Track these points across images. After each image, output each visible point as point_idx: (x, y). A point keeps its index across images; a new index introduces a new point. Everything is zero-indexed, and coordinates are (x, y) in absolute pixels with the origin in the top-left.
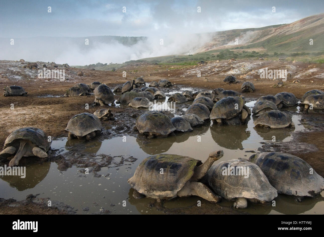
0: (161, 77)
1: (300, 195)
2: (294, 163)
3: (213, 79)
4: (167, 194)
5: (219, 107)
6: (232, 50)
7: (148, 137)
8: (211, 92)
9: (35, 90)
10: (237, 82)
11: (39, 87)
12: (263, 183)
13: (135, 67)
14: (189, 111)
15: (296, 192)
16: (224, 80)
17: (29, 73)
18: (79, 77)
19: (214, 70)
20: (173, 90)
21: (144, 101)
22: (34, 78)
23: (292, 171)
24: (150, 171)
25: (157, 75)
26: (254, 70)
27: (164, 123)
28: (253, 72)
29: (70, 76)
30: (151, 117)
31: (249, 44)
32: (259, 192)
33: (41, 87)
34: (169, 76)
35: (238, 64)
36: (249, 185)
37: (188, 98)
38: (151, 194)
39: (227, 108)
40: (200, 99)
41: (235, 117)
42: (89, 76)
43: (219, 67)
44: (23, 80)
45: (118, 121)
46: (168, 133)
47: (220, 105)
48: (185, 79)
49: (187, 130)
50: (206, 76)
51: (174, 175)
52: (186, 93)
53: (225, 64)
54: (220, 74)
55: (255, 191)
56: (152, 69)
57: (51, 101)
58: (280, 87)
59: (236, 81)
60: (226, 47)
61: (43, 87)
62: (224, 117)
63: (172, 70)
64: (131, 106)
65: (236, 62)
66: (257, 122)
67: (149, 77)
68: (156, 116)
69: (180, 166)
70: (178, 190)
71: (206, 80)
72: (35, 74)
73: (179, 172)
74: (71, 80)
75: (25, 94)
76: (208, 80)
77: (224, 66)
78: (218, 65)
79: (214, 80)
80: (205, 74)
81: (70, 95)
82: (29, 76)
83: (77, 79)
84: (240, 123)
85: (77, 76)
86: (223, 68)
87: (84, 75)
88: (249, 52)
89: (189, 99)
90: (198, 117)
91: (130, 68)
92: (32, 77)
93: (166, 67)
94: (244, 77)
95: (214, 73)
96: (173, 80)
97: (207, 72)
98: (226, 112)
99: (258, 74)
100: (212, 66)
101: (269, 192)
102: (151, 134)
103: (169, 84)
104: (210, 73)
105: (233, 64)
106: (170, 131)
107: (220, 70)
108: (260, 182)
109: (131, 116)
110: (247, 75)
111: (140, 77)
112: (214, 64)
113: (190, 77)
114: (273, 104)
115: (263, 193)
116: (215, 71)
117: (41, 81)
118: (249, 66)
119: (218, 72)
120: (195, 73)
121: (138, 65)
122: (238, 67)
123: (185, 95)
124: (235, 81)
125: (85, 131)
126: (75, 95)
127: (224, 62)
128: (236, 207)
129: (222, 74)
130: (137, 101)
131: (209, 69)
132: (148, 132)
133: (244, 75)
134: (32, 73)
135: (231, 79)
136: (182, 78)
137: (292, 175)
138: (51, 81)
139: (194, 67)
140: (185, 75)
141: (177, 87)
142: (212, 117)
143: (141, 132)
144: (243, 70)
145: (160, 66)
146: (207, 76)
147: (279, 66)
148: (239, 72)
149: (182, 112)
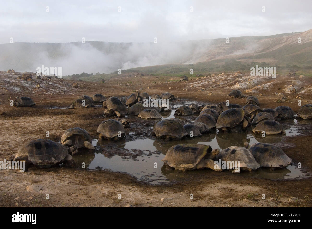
0: (162, 90)
1: (274, 167)
2: (272, 148)
3: (217, 93)
4: (190, 166)
5: (224, 117)
6: (239, 60)
7: (165, 140)
8: (217, 105)
9: (39, 101)
10: (242, 97)
11: (41, 99)
12: (251, 159)
13: (128, 78)
14: (198, 120)
15: (272, 165)
16: (229, 94)
17: (26, 84)
18: (74, 89)
19: (218, 83)
20: (178, 103)
21: (153, 112)
22: (31, 90)
23: (270, 153)
24: (178, 152)
25: (156, 87)
26: (260, 85)
27: (179, 128)
28: (259, 86)
29: (65, 88)
30: (167, 123)
31: (259, 53)
32: (248, 164)
33: (42, 99)
34: (171, 90)
35: (244, 78)
36: (242, 159)
37: (194, 110)
38: (179, 167)
39: (231, 118)
40: (207, 111)
41: (238, 126)
42: (84, 88)
43: (224, 80)
44: (21, 92)
45: (134, 129)
46: (182, 137)
47: (225, 115)
48: (188, 93)
49: (197, 135)
50: (210, 90)
51: (194, 154)
52: (192, 106)
53: (231, 77)
54: (225, 88)
55: (246, 163)
56: (147, 80)
57: (62, 112)
58: (283, 102)
59: (242, 95)
60: (232, 56)
61: (45, 99)
62: (229, 126)
63: (172, 82)
64: (141, 118)
65: (242, 75)
66: (256, 130)
67: (148, 90)
68: (172, 122)
69: (198, 148)
70: (197, 163)
71: (211, 94)
72: (31, 85)
73: (197, 152)
74: (67, 92)
75: (34, 105)
76: (213, 94)
77: (229, 79)
78: (224, 78)
79: (219, 94)
80: (209, 87)
81: (76, 107)
82: (27, 88)
83: (73, 91)
84: (242, 131)
85: (72, 88)
86: (229, 81)
87: (78, 87)
88: (258, 63)
89: (195, 112)
90: (205, 125)
91: (122, 79)
92: (29, 88)
93: (164, 78)
94: (250, 92)
95: (219, 87)
96: (175, 93)
97: (211, 85)
98: (230, 121)
99: (264, 89)
100: (216, 79)
101: (254, 164)
102: (168, 137)
103: (172, 98)
104: (215, 87)
105: (239, 78)
106: (184, 135)
107: (226, 84)
108: (249, 158)
109: (144, 125)
110: (253, 90)
111: (138, 90)
112: (219, 77)
113: (193, 90)
114: (270, 116)
115: (250, 165)
116: (220, 84)
117: (39, 93)
118: (256, 80)
119: (223, 85)
120: (198, 86)
121: (130, 76)
122: (245, 81)
123: (191, 108)
124: (240, 95)
125: (114, 134)
126: (81, 107)
127: (229, 75)
128: (233, 172)
129: (228, 88)
130: (146, 113)
131: (213, 83)
132: (166, 135)
133: (250, 90)
134: (29, 84)
135: (236, 93)
136: (184, 91)
137: (270, 155)
138: (49, 93)
139: (197, 79)
140: (187, 88)
141: (181, 101)
142: (218, 126)
143: (159, 136)
144: (249, 84)
145: (157, 78)
146: (212, 90)
147: (285, 81)
148: (245, 86)
149: (190, 123)
